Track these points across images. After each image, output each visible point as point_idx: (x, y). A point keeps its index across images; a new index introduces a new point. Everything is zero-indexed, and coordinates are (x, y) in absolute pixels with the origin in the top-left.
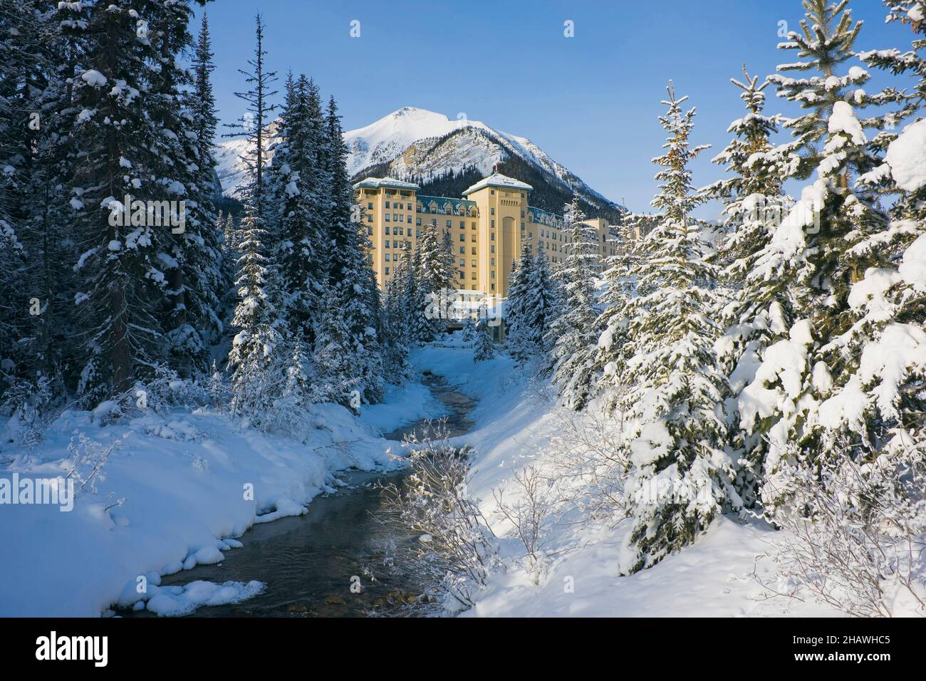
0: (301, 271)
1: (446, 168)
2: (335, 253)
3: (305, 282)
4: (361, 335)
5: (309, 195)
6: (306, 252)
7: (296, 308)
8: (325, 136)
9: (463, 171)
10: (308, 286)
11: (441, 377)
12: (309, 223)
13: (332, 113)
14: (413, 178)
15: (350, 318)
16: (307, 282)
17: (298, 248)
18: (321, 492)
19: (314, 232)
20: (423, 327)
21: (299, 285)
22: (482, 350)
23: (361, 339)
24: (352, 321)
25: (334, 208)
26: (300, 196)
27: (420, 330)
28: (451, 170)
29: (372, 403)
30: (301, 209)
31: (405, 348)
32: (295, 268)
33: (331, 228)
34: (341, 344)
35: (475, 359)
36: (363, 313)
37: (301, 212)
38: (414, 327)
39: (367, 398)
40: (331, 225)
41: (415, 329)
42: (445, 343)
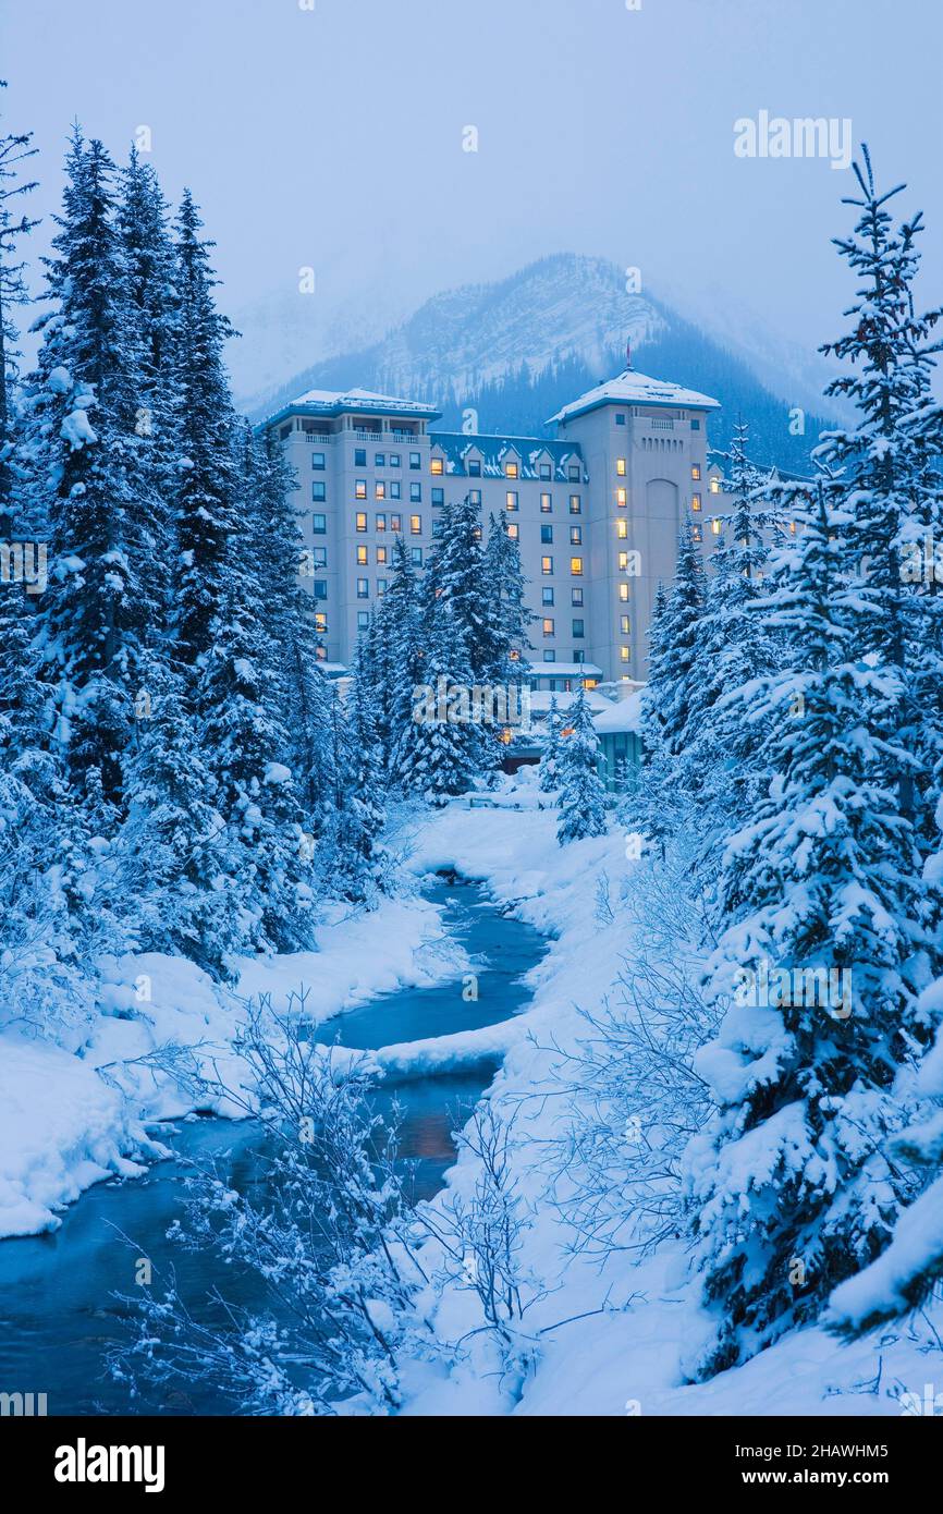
0: (106, 629)
1: (510, 361)
2: (192, 582)
3: (117, 657)
4: (255, 782)
5: (118, 443)
6: (116, 581)
7: (94, 720)
8: (173, 292)
9: (555, 367)
10: (124, 665)
11: (479, 882)
12: (122, 512)
13: (188, 234)
14: (430, 389)
15: (228, 742)
16: (121, 656)
17: (95, 573)
18: (110, 1173)
19: (137, 534)
20: (442, 758)
21: (102, 664)
22: (577, 814)
23: (256, 792)
24: (233, 748)
25: (188, 472)
26: (99, 445)
27: (435, 766)
28: (525, 366)
29: (285, 948)
30: (100, 477)
31: (376, 813)
32: (92, 620)
33: (181, 523)
34: (186, 806)
35: (561, 835)
36: (259, 729)
37: (101, 485)
38: (418, 758)
39: (271, 935)
40: (181, 514)
41: (422, 764)
42: (495, 797)
